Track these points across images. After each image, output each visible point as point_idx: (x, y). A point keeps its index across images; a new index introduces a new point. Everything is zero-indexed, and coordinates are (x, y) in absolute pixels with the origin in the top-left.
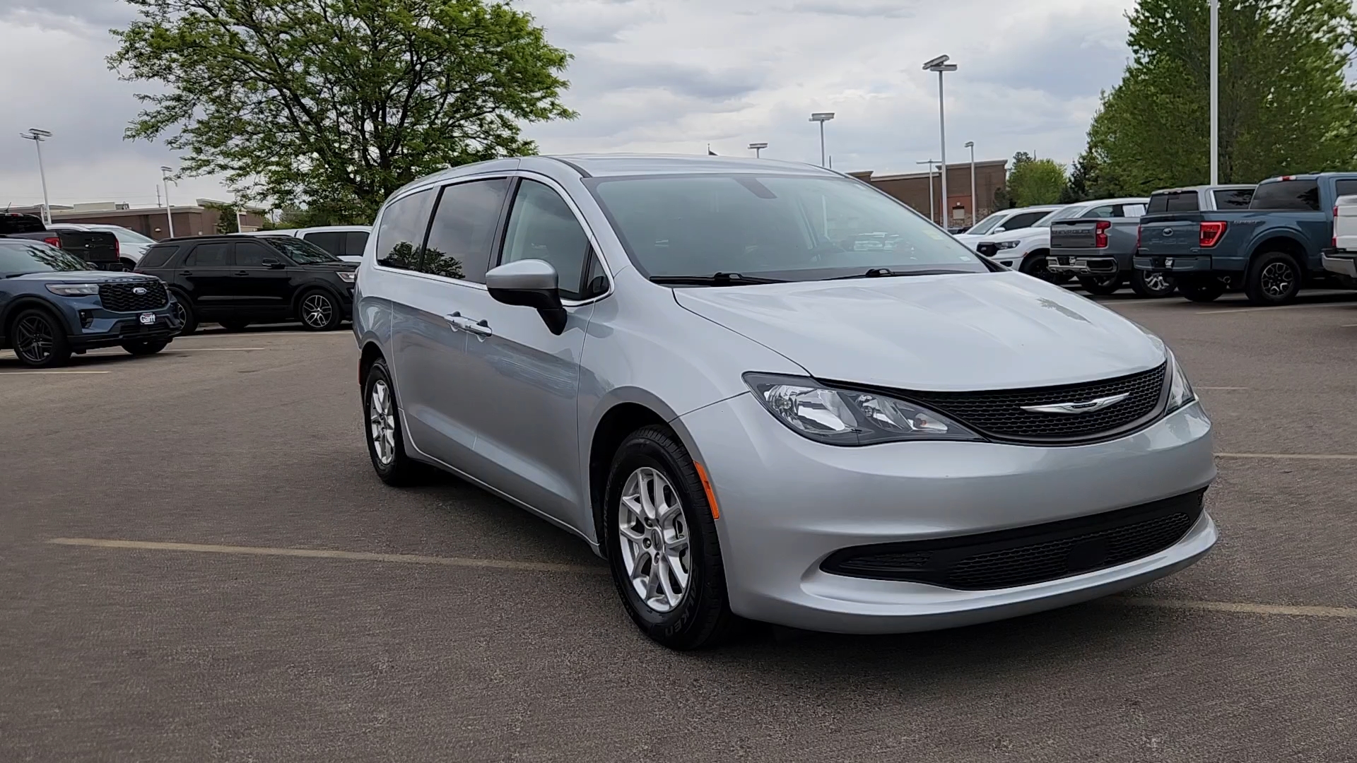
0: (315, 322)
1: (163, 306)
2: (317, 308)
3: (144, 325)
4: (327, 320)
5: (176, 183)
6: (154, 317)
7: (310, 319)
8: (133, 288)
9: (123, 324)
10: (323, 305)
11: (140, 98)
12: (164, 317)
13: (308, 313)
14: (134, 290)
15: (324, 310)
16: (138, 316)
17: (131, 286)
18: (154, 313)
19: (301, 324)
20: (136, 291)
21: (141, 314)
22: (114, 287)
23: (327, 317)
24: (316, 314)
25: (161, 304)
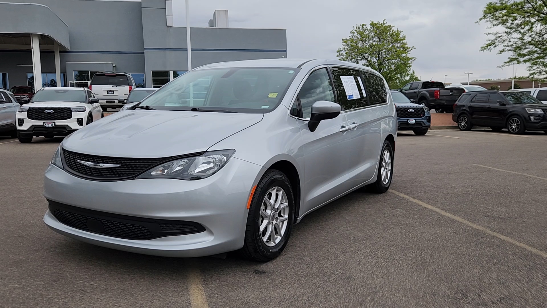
0: (513, 130)
1: (422, 117)
2: (515, 124)
3: (409, 124)
4: (518, 129)
5: (502, 69)
6: (415, 121)
7: (511, 128)
8: (408, 109)
9: (401, 123)
10: (517, 123)
11: (487, 34)
12: (420, 121)
13: (511, 125)
14: (408, 111)
15: (517, 125)
16: (408, 120)
17: (409, 108)
18: (415, 119)
19: (507, 130)
20: (409, 111)
21: (409, 119)
22: (402, 109)
23: (518, 128)
24: (514, 126)
25: (420, 116)
